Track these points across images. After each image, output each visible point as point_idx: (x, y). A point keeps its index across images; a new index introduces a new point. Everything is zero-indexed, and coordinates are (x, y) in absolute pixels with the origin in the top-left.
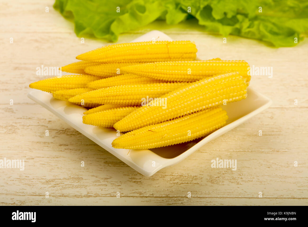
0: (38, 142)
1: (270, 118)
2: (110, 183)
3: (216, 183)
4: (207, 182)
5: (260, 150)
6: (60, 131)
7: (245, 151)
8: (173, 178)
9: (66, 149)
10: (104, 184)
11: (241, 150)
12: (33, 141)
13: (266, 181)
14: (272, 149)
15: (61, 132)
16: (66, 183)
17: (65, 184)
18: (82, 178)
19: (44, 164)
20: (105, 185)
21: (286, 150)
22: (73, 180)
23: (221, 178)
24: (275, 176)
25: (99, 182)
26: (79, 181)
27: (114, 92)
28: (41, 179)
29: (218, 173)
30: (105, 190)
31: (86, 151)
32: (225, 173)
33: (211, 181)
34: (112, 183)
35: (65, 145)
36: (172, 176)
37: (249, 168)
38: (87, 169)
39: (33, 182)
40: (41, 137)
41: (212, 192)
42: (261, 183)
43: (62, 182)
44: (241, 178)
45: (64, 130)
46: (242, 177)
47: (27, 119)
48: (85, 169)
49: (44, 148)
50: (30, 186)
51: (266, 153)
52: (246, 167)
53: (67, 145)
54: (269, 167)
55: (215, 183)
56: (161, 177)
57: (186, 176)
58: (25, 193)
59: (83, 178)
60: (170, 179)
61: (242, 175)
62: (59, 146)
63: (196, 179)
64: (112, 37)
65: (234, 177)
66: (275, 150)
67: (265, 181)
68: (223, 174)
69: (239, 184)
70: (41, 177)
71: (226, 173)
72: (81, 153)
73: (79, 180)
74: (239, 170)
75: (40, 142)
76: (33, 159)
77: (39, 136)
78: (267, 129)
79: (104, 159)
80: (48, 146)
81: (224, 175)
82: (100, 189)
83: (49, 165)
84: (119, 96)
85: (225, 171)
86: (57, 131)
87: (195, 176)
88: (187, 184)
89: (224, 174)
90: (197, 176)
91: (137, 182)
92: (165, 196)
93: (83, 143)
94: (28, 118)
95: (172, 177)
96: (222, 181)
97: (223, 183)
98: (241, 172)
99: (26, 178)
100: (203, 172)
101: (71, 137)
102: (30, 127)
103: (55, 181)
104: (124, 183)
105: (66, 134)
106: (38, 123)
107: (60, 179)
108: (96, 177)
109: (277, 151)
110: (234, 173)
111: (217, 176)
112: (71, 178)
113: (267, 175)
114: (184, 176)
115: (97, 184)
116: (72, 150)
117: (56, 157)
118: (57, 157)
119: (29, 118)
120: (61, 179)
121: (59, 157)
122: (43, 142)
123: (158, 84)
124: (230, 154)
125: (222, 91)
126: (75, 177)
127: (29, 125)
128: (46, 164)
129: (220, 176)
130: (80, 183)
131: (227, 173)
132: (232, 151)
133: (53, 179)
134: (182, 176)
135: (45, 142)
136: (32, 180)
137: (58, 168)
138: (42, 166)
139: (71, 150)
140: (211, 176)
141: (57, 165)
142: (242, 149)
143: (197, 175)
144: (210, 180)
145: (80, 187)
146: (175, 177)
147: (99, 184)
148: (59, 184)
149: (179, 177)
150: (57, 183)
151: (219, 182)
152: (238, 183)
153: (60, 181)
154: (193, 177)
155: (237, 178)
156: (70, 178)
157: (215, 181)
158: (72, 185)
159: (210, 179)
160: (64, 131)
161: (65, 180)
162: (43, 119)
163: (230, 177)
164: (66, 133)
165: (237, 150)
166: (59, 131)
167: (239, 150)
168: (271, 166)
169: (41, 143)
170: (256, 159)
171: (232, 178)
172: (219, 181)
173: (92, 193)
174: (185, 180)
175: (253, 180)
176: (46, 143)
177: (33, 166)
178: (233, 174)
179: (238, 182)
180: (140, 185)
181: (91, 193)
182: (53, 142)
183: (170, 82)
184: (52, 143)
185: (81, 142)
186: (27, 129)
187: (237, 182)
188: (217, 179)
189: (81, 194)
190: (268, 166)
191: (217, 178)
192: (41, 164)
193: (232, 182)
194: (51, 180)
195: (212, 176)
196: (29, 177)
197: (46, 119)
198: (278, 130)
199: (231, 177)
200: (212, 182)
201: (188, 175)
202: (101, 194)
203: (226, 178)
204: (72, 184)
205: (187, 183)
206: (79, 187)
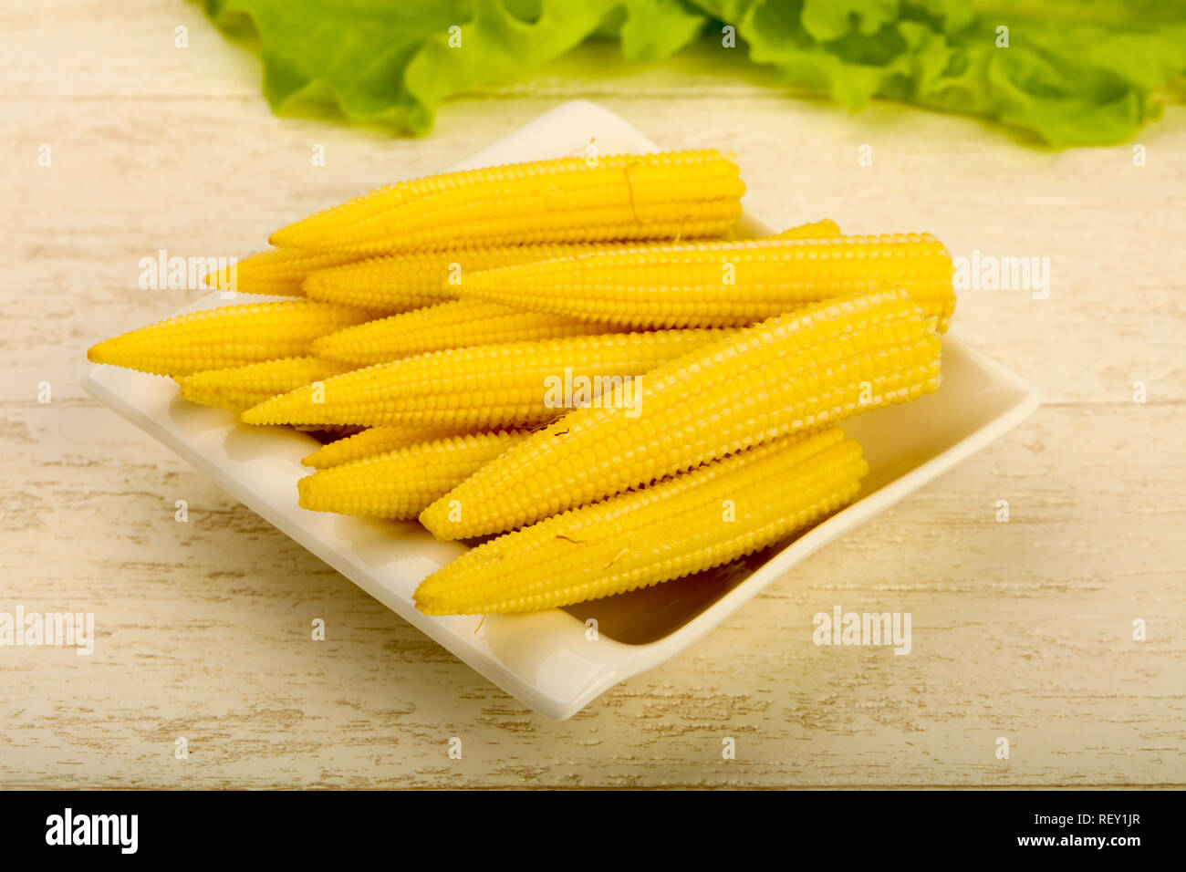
0: (125, 565)
1: (1032, 447)
2: (408, 731)
3: (823, 727)
4: (789, 721)
5: (994, 585)
6: (212, 513)
7: (936, 591)
8: (653, 707)
9: (234, 592)
10: (386, 735)
11: (919, 586)
12: (106, 561)
13: (1015, 714)
14: (1042, 578)
15: (216, 517)
16: (239, 735)
17: (234, 737)
18: (299, 711)
19: (152, 656)
20: (389, 738)
21: (1095, 584)
22: (266, 722)
23: (840, 703)
24: (1052, 694)
25: (366, 728)
26: (287, 726)
27: (420, 380)
28: (140, 719)
29: (830, 683)
30: (392, 761)
31: (314, 598)
32: (855, 682)
33: (803, 717)
34: (417, 731)
35: (232, 574)
36: (650, 699)
37: (951, 660)
38: (318, 675)
39: (108, 731)
40: (139, 543)
41: (806, 765)
42: (998, 723)
43: (223, 732)
44: (921, 705)
45: (228, 509)
46: (925, 698)
47: (81, 465)
48: (309, 674)
49: (148, 589)
50: (100, 748)
51: (1015, 597)
52: (939, 657)
53: (241, 575)
54: (1028, 657)
55: (819, 725)
56: (609, 704)
57: (704, 699)
58: (77, 780)
59: (303, 713)
60: (644, 712)
61: (924, 691)
62: (208, 579)
63: (744, 711)
64: (412, 116)
65: (893, 700)
66: (1052, 584)
67: (1012, 717)
68: (851, 687)
69: (910, 730)
70: (139, 711)
71: (863, 684)
72: (295, 605)
73: (288, 723)
74: (914, 668)
75: (134, 564)
76: (110, 634)
77: (132, 538)
78: (1021, 495)
79: (386, 629)
80: (164, 581)
81: (852, 690)
82: (372, 756)
83: (173, 658)
84: (441, 393)
85: (857, 677)
86: (200, 517)
87: (739, 698)
88: (711, 734)
89: (856, 688)
90: (749, 698)
91: (516, 725)
92: (625, 783)
93: (300, 567)
94: (85, 461)
95: (649, 705)
96: (848, 715)
97: (848, 727)
98: (918, 679)
99: (83, 715)
100: (772, 680)
101: (256, 539)
102: (93, 500)
103: (197, 725)
104: (466, 731)
105: (237, 526)
106: (127, 481)
107: (215, 718)
108: (353, 706)
109: (1058, 588)
110: (891, 683)
111: (828, 697)
112: (257, 714)
113: (1022, 690)
114: (697, 699)
115: (362, 735)
116: (260, 595)
117: (198, 624)
118: (202, 624)
119: (91, 464)
120: (220, 719)
121: (210, 626)
122: (145, 564)
123: (594, 342)
124: (878, 603)
125: (843, 367)
126: (271, 709)
127: (92, 494)
128: (159, 653)
129: (837, 697)
130: (294, 733)
131: (865, 682)
132: (883, 590)
133: (188, 719)
134: (690, 697)
135: (153, 564)
136: (105, 726)
137: (206, 670)
138: (144, 665)
139: (254, 593)
140: (800, 697)
141: (200, 660)
142: (924, 583)
143: (747, 695)
144: (801, 714)
145: (291, 752)
146: (663, 702)
147: (368, 735)
148: (211, 738)
149: (679, 702)
150: (203, 734)
151: (836, 722)
152: (908, 724)
153: (214, 724)
154: (734, 702)
155: (904, 704)
156: (255, 711)
157: (818, 717)
158: (263, 741)
159: (798, 710)
160: (229, 516)
161: (235, 724)
162: (145, 466)
163: (878, 699)
164: (234, 522)
165: (904, 587)
166: (206, 515)
167: (910, 587)
168: (1037, 652)
169: (140, 566)
170: (978, 624)
171: (883, 704)
172: (833, 719)
173: (341, 776)
174: (702, 716)
175: (968, 713)
176: (159, 565)
177: (107, 663)
178: (887, 686)
179: (907, 720)
180: (526, 740)
181: (337, 773)
182: (186, 564)
183: (640, 330)
184: (181, 565)
185: (294, 560)
186: (83, 508)
187: (902, 719)
188: (827, 708)
189: (299, 779)
190: (1025, 653)
191: (824, 703)
192: (139, 655)
193: (885, 720)
194: (181, 722)
195: (805, 697)
196: (92, 711)
197: (155, 467)
198: (1061, 501)
199: (882, 700)
200: (809, 722)
201: (713, 695)
202: (375, 778)
203: (863, 706)
204: (261, 739)
205: (708, 725)
206: (288, 750)
